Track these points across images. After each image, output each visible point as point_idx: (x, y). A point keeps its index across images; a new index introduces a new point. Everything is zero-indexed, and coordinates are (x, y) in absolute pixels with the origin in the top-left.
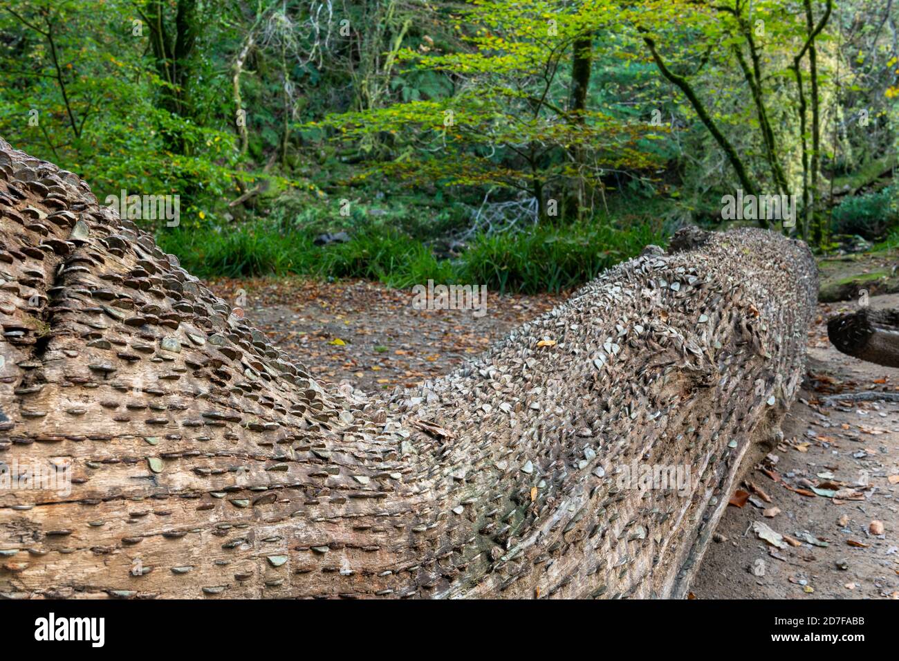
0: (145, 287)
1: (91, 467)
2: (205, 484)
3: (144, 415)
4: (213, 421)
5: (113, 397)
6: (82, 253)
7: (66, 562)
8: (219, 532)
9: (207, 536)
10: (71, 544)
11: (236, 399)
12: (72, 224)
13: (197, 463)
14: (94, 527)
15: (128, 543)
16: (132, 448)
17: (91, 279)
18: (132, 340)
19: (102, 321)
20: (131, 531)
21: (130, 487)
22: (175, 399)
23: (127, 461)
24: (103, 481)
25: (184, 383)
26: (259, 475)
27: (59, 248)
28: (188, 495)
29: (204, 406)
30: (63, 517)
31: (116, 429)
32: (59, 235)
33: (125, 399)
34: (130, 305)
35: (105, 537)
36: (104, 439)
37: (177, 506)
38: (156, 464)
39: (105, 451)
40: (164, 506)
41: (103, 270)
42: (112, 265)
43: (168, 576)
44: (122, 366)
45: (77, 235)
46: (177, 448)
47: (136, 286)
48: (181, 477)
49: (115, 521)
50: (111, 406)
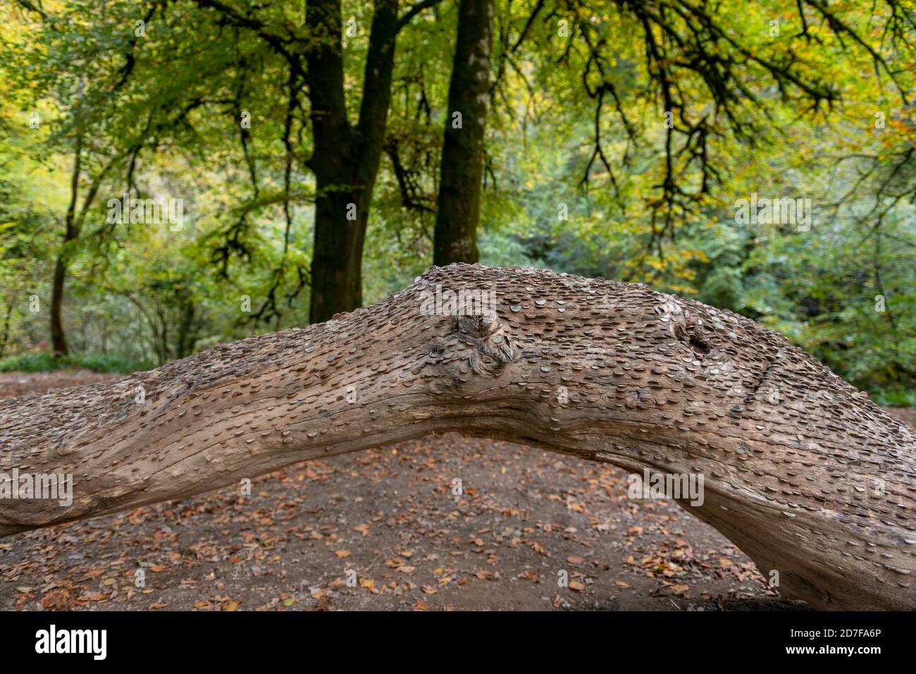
0: (805, 375)
1: (772, 432)
2: (825, 451)
3: (798, 419)
4: (831, 428)
5: (783, 410)
6: (778, 361)
7: (761, 462)
8: (829, 469)
9: (823, 469)
10: (763, 457)
11: (845, 423)
12: (777, 351)
13: (821, 442)
14: (772, 452)
15: (786, 462)
16: (791, 430)
17: (780, 370)
18: (793, 393)
19: (782, 384)
20: (788, 458)
21: (789, 443)
22: (813, 416)
23: (788, 433)
24: (776, 438)
25: (818, 411)
26: (854, 454)
27: (770, 359)
28: (816, 452)
29: (828, 422)
30: (761, 446)
31: (783, 421)
32: (771, 355)
33: (788, 413)
34: (795, 380)
35: (776, 457)
36: (779, 424)
37: (809, 454)
38: (801, 437)
39: (778, 428)
40: (803, 453)
41: (786, 367)
42: (790, 366)
43: (804, 480)
44: (789, 400)
45: (778, 355)
46: (811, 434)
47: (800, 374)
48: (812, 445)
49: (781, 453)
50: (783, 413)
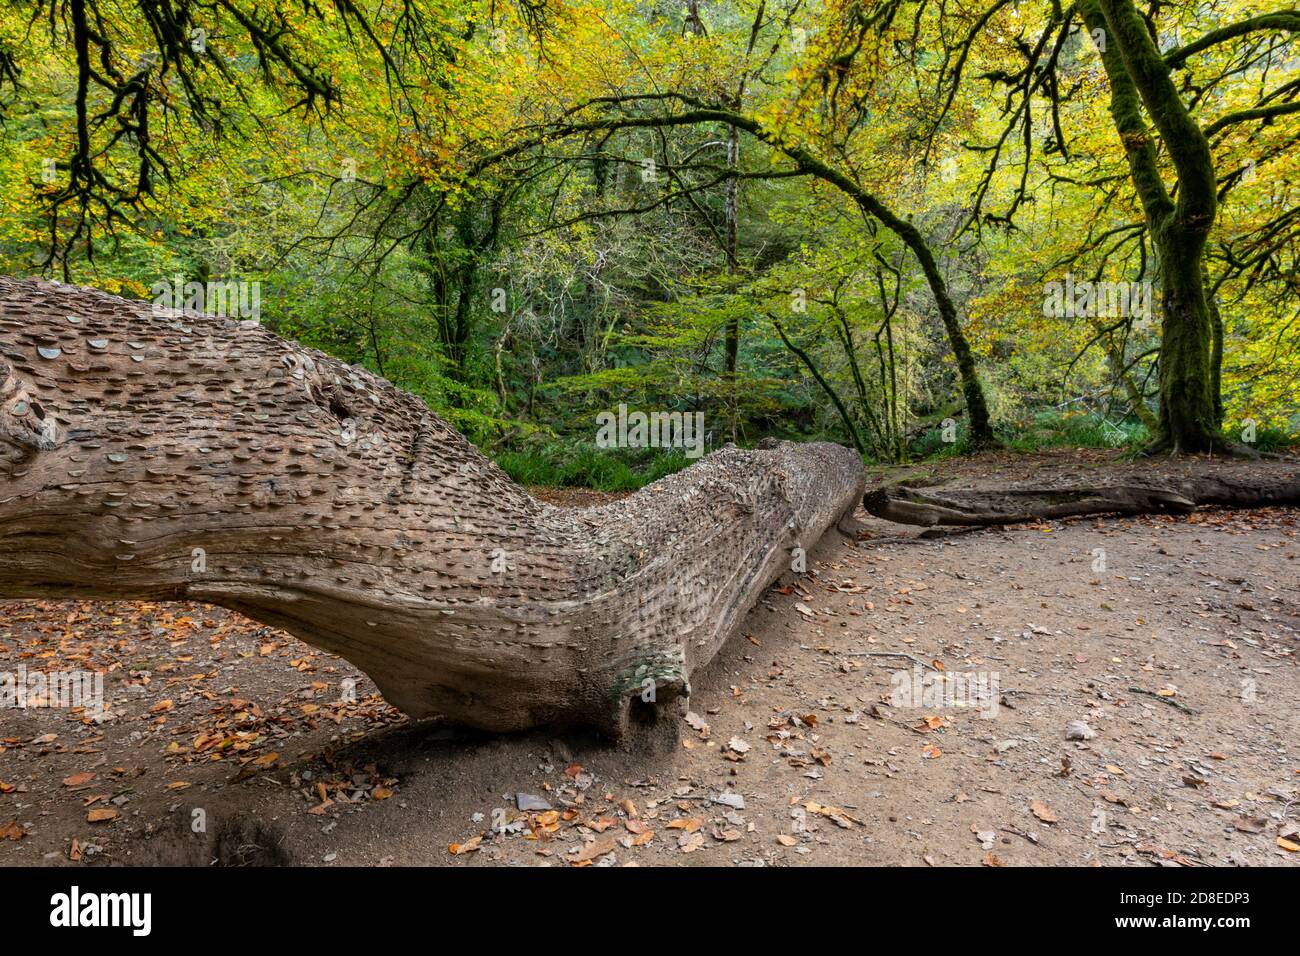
0: (452, 445)
1: (432, 516)
2: (479, 531)
3: (453, 498)
4: (482, 504)
5: (439, 488)
6: (425, 430)
7: (420, 556)
8: (485, 551)
9: (479, 553)
10: (422, 548)
11: (492, 497)
12: (420, 418)
13: (475, 521)
14: (433, 541)
15: (446, 550)
16: (448, 511)
17: (429, 440)
18: (447, 467)
19: (434, 457)
20: (447, 546)
21: (446, 527)
22: (465, 493)
23: (446, 516)
24: (436, 523)
25: (469, 486)
26: (502, 530)
27: (416, 428)
28: (472, 534)
29: (478, 498)
30: (420, 536)
31: (440, 502)
32: (415, 422)
33: (446, 490)
34: (446, 452)
35: (436, 546)
36: (436, 506)
37: (466, 538)
38: (458, 519)
39: (436, 511)
40: (461, 537)
41: (434, 437)
42: (437, 435)
43: (462, 568)
44: (443, 476)
45: (422, 422)
46: (466, 514)
47: (448, 445)
48: (468, 526)
49: (441, 541)
50: (439, 492)
